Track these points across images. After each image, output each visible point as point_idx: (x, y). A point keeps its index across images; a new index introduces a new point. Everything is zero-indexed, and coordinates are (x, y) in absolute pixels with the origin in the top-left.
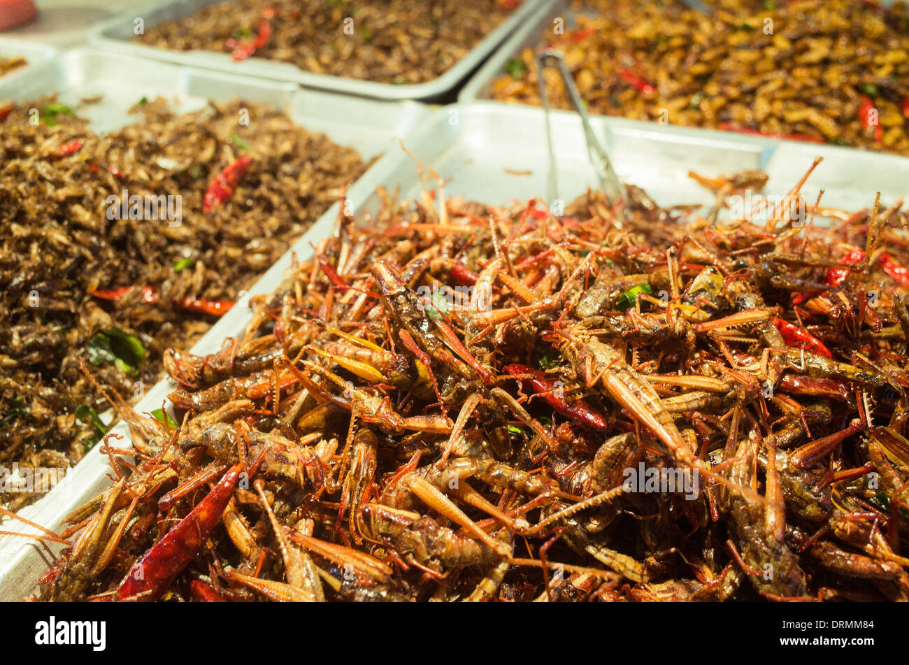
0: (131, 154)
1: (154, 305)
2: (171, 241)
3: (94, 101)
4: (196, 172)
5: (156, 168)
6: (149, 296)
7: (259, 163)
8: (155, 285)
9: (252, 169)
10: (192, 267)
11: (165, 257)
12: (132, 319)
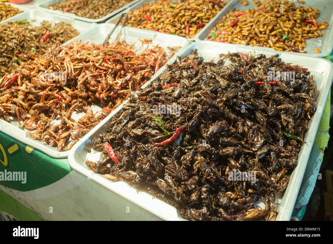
0: (27, 31)
1: (26, 57)
2: (31, 47)
3: (34, 21)
4: (41, 35)
5: (32, 34)
6: (25, 56)
7: (54, 34)
8: (26, 54)
9: (52, 35)
10: (34, 51)
11: (30, 49)
12: (21, 59)
